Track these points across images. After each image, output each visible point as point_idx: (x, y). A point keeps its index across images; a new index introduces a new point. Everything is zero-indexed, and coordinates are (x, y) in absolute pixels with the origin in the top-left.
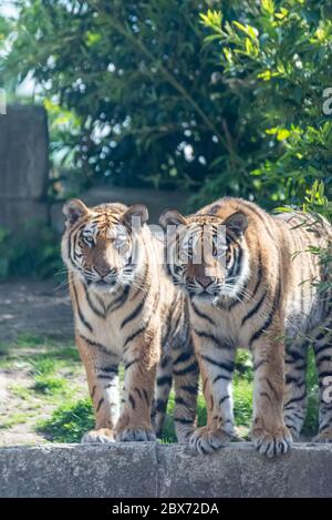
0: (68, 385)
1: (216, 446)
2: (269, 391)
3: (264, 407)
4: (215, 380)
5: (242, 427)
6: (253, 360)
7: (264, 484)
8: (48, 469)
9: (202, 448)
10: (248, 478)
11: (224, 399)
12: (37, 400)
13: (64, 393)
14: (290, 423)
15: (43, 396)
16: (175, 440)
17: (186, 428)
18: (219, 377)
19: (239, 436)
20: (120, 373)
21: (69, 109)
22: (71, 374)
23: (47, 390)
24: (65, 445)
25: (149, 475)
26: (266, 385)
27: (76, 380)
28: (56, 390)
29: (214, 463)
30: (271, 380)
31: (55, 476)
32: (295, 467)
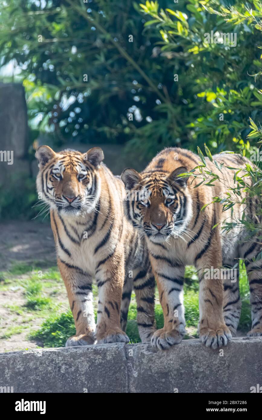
0: (52, 302)
1: (172, 343)
2: (211, 298)
3: (208, 311)
4: (170, 292)
5: (191, 328)
6: (198, 275)
7: (211, 371)
8: (41, 369)
9: (161, 345)
10: (198, 367)
11: (177, 306)
12: (29, 315)
13: (50, 308)
14: (229, 322)
15: (34, 312)
16: (139, 341)
17: (147, 330)
18: (173, 290)
19: (190, 335)
20: (93, 290)
21: (42, 85)
22: (55, 293)
23: (37, 307)
24: (53, 349)
25: (120, 368)
26: (209, 293)
27: (59, 298)
28: (44, 306)
29: (171, 357)
30: (213, 289)
31: (46, 374)
32: (235, 356)
